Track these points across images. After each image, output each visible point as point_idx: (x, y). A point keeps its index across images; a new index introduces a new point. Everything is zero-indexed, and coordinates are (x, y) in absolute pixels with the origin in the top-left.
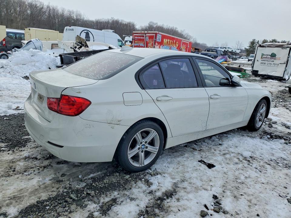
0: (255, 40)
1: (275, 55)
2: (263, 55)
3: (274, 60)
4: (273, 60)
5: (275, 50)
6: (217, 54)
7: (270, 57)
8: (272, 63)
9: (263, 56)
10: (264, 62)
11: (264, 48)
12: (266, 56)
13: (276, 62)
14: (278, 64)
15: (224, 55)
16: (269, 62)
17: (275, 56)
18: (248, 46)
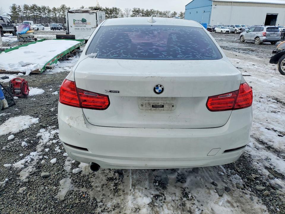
0: (15, 4)
1: (86, 20)
2: (74, 20)
3: (86, 25)
4: (84, 25)
5: (84, 16)
6: (4, 22)
7: (81, 22)
8: (85, 28)
9: (75, 22)
10: (78, 27)
11: (74, 14)
12: (78, 22)
13: (88, 26)
14: (90, 29)
15: (11, 23)
16: (82, 27)
17: (86, 22)
18: (10, 11)
